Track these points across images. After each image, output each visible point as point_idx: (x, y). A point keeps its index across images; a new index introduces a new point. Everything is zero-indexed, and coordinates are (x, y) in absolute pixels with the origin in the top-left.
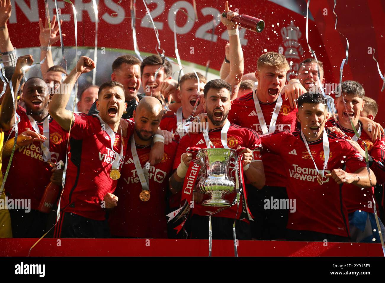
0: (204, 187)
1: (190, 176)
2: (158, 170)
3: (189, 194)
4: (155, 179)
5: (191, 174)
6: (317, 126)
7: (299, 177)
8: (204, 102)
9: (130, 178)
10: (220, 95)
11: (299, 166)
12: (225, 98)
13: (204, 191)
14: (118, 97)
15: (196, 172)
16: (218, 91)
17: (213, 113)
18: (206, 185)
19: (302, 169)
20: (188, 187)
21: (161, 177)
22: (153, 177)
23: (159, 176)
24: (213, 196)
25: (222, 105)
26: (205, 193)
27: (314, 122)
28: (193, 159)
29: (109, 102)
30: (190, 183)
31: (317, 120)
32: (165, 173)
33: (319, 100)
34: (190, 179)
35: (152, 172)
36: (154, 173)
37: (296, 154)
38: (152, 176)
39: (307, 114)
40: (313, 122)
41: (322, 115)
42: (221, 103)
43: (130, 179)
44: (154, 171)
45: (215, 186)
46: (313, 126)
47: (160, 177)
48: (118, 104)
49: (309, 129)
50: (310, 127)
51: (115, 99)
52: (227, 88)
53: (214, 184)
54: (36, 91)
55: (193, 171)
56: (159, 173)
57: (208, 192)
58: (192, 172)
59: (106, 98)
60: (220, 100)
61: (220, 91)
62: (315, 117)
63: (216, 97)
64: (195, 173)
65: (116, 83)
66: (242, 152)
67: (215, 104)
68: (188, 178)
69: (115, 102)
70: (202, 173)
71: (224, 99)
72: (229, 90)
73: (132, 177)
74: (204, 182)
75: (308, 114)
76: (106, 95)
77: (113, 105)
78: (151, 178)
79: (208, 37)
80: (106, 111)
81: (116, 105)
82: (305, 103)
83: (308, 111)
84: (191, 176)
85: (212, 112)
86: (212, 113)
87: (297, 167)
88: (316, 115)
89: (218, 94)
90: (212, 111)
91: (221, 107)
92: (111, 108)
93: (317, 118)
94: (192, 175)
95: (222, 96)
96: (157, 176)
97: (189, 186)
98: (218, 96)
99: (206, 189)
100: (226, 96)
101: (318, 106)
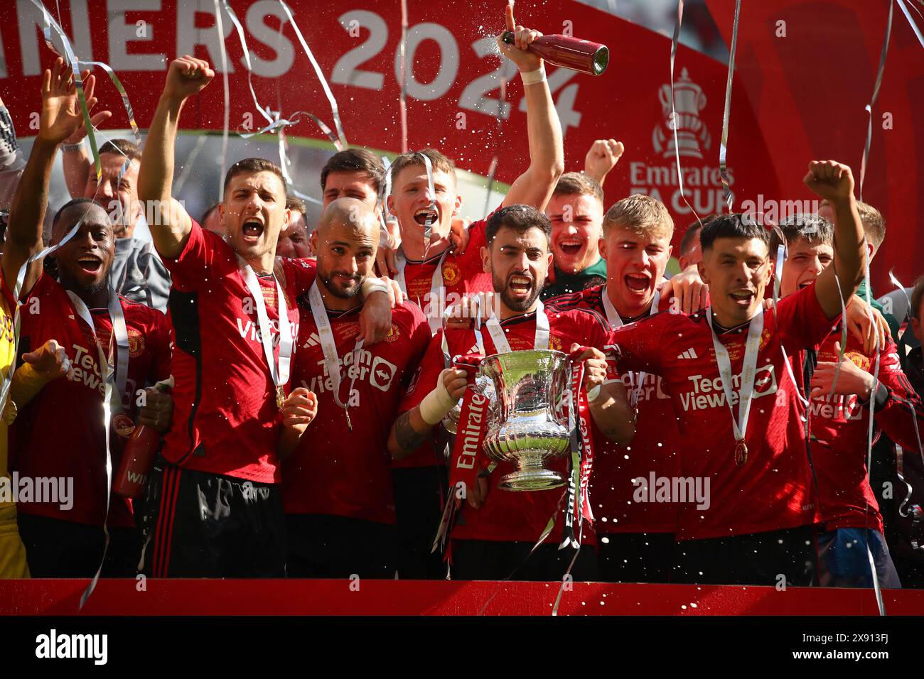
0: (498, 445)
1: (468, 427)
2: (379, 360)
3: (470, 467)
4: (373, 381)
5: (469, 422)
6: (748, 291)
7: (706, 402)
8: (487, 258)
9: (315, 379)
10: (525, 243)
11: (703, 377)
12: (537, 250)
13: (499, 455)
14: (266, 196)
15: (480, 416)
16: (521, 235)
17: (506, 283)
18: (503, 439)
19: (712, 382)
20: (465, 453)
21: (386, 377)
22: (367, 375)
23: (380, 373)
24: (522, 463)
25: (530, 266)
26: (503, 458)
27: (742, 281)
28: (468, 383)
29: (244, 208)
30: (469, 443)
31: (750, 277)
32: (393, 368)
33: (752, 232)
34: (468, 433)
35: (364, 365)
36: (370, 367)
37: (694, 356)
38: (366, 373)
39: (724, 263)
40: (739, 280)
41: (758, 266)
42: (526, 262)
43: (317, 380)
44: (368, 363)
45: (523, 439)
46: (738, 291)
47: (383, 375)
48: (265, 213)
49: (730, 298)
50: (731, 292)
51: (258, 201)
52: (542, 227)
53: (520, 436)
54: (90, 234)
55: (472, 414)
56: (380, 366)
57: (508, 455)
58: (472, 417)
59: (237, 197)
60: (525, 255)
61: (525, 235)
62: (742, 269)
63: (514, 248)
64: (478, 418)
65: (264, 164)
66: (582, 357)
67: (511, 264)
68: (463, 432)
69: (259, 209)
70: (493, 413)
71: (533, 254)
72: (545, 232)
73: (320, 377)
74: (498, 432)
75: (728, 262)
76: (238, 191)
77: (254, 214)
78: (362, 378)
79: (490, 108)
80: (237, 230)
81: (260, 215)
82: (719, 237)
83: (728, 256)
84: (470, 426)
85: (505, 281)
86: (504, 283)
87: (699, 381)
88: (745, 265)
89: (520, 240)
90: (504, 279)
91: (526, 270)
92: (249, 221)
93: (748, 272)
94: (473, 423)
95: (528, 245)
96: (376, 374)
97: (468, 449)
98: (521, 245)
99: (504, 449)
100: (539, 247)
101: (750, 245)
